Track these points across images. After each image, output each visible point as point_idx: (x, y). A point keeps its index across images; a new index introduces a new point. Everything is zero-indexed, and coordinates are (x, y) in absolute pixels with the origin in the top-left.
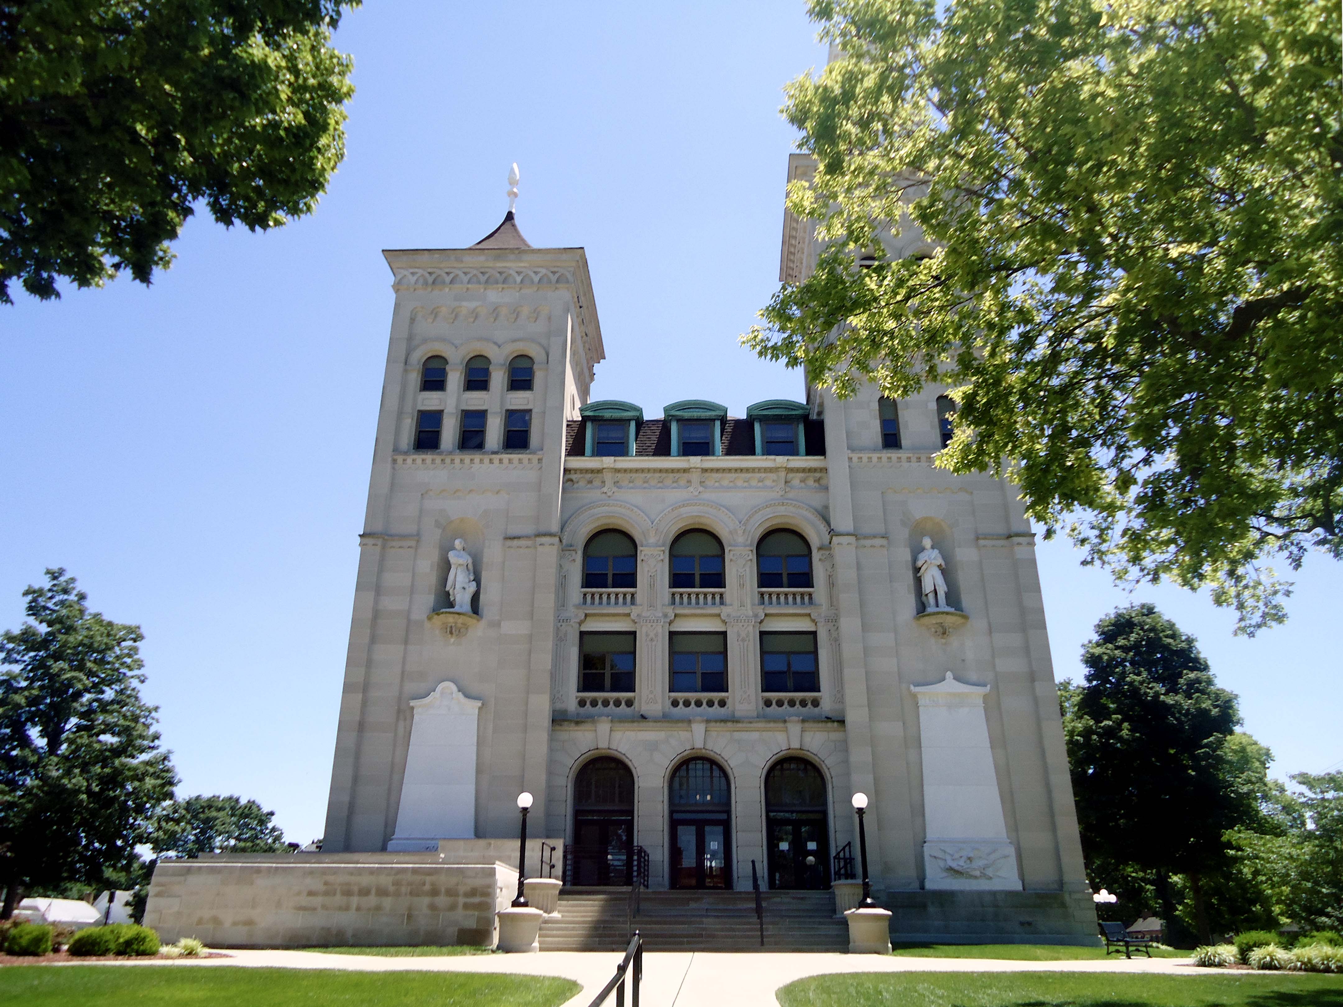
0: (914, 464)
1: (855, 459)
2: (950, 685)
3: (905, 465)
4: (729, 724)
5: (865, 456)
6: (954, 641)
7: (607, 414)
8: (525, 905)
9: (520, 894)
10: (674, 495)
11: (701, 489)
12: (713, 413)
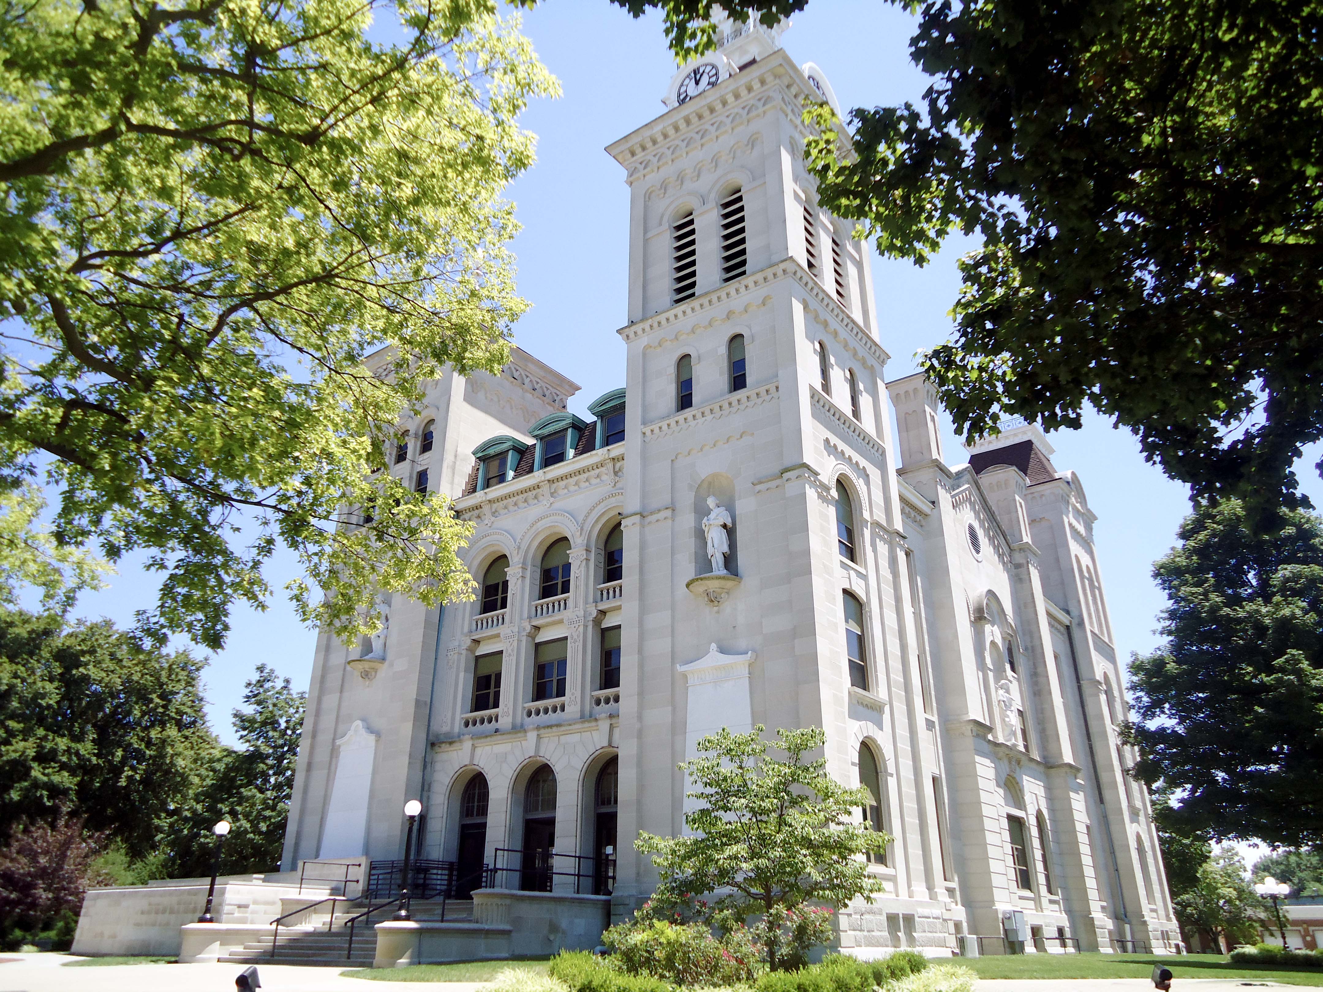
0: (701, 420)
1: (648, 433)
2: (714, 658)
3: (692, 423)
4: (554, 729)
5: (664, 425)
6: (727, 606)
7: (492, 451)
8: (211, 921)
9: (207, 910)
10: (534, 511)
11: (552, 500)
12: (564, 423)
